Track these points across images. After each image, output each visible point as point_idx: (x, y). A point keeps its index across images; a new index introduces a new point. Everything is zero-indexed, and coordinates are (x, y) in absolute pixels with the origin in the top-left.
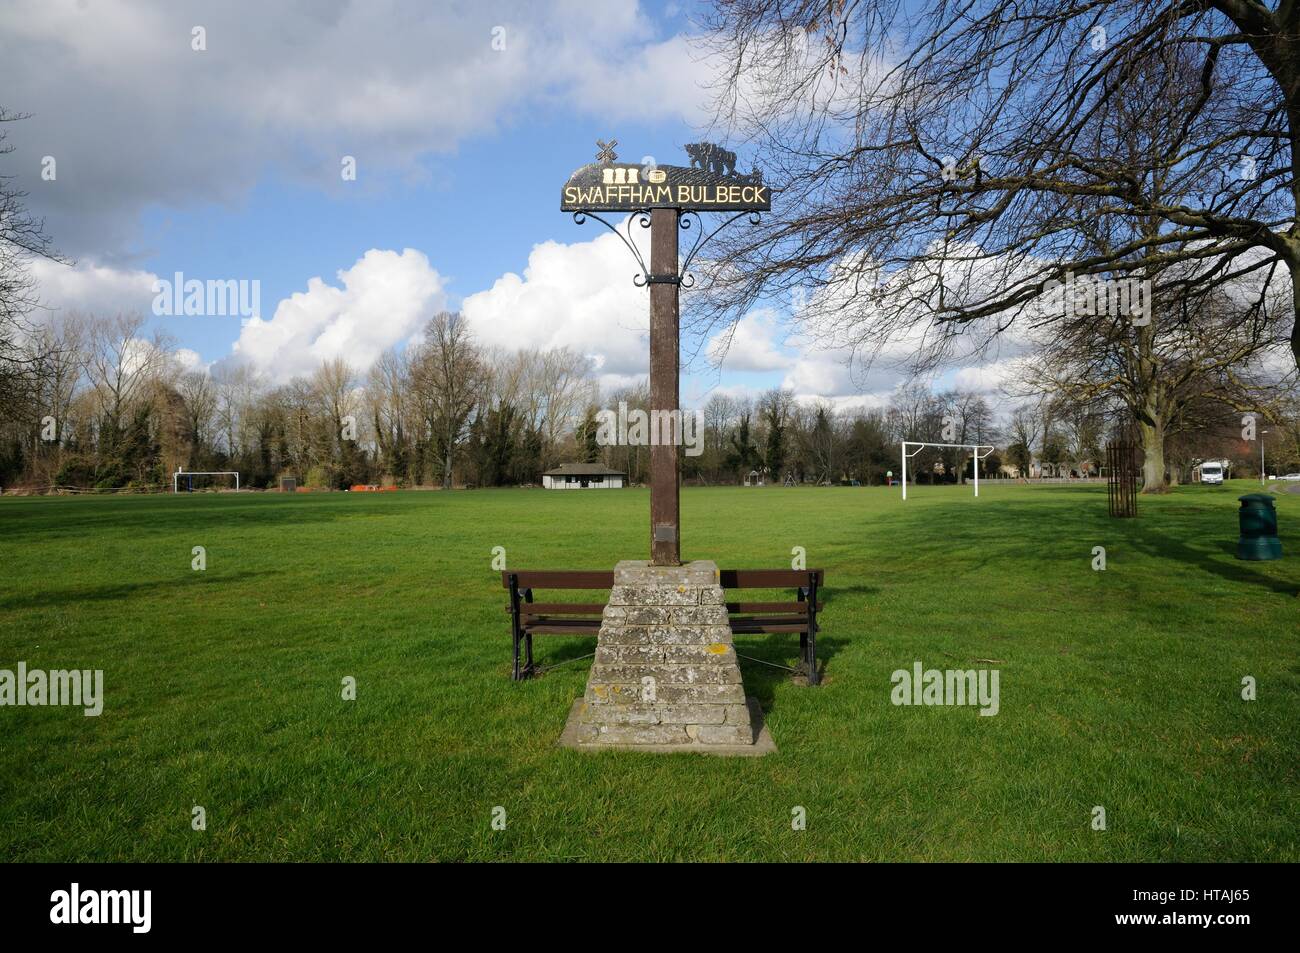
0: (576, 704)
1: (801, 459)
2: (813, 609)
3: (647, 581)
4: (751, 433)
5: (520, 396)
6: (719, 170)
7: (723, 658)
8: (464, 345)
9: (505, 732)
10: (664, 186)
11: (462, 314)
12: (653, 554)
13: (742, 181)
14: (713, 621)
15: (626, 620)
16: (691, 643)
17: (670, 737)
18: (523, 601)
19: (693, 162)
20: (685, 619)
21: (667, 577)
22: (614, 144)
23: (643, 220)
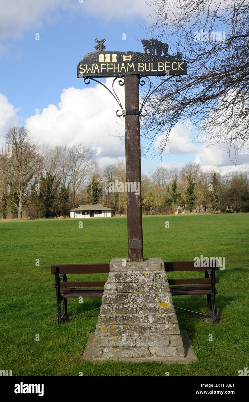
0: (91, 336)
1: (204, 200)
2: (213, 282)
3: (126, 269)
4: (178, 186)
5: (57, 170)
6: (159, 53)
7: (168, 310)
8: (27, 144)
9: (53, 354)
10: (130, 63)
11: (26, 127)
12: (130, 255)
13: (171, 59)
14: (162, 290)
15: (116, 290)
16: (151, 302)
17: (141, 353)
18: (62, 281)
19: (146, 50)
20: (147, 289)
21: (137, 267)
22: (104, 40)
23: (120, 81)
